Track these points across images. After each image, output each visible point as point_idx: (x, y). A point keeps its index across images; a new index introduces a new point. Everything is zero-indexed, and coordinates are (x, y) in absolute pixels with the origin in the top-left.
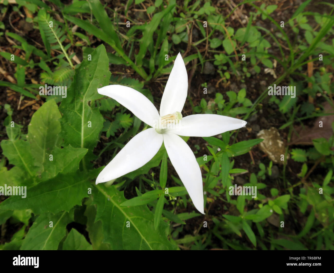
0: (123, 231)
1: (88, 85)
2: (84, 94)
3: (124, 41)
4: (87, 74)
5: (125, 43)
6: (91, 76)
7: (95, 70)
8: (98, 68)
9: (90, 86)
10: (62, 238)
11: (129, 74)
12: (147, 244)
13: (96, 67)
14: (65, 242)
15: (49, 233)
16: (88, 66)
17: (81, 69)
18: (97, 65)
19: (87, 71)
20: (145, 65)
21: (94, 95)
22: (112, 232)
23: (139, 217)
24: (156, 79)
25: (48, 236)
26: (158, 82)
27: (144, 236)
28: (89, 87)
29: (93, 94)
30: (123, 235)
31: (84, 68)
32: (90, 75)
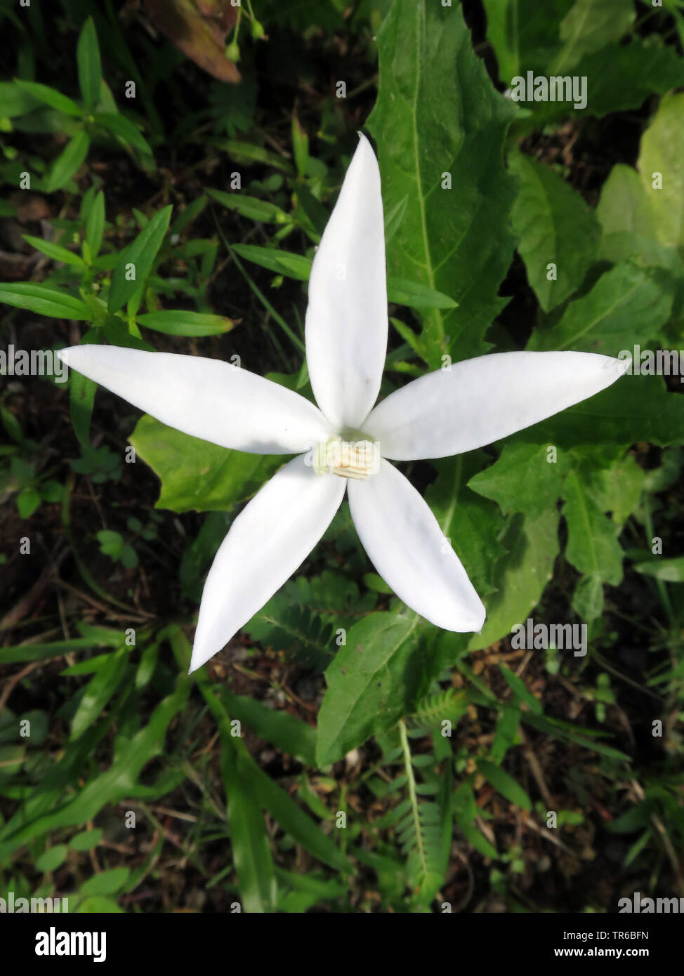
0: (458, 243)
1: (392, 661)
2: (412, 637)
3: (198, 763)
4: (386, 691)
5: (196, 754)
6: (376, 682)
7: (362, 698)
8: (353, 702)
9: (389, 656)
10: (578, 302)
11: (221, 662)
12: (421, 178)
13: (356, 707)
14: (574, 290)
15: (596, 326)
16: (378, 713)
17: (399, 709)
18: (352, 712)
19: (383, 700)
20: (167, 672)
21: (387, 627)
22: (487, 253)
23: (408, 256)
24: (145, 623)
25: (601, 322)
26: (141, 612)
27: (418, 203)
28: (391, 654)
29: (388, 630)
30: (465, 233)
31: (389, 710)
32: (379, 685)
